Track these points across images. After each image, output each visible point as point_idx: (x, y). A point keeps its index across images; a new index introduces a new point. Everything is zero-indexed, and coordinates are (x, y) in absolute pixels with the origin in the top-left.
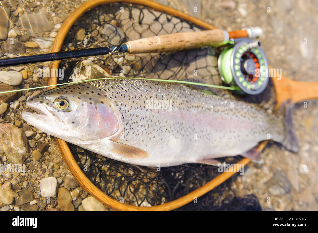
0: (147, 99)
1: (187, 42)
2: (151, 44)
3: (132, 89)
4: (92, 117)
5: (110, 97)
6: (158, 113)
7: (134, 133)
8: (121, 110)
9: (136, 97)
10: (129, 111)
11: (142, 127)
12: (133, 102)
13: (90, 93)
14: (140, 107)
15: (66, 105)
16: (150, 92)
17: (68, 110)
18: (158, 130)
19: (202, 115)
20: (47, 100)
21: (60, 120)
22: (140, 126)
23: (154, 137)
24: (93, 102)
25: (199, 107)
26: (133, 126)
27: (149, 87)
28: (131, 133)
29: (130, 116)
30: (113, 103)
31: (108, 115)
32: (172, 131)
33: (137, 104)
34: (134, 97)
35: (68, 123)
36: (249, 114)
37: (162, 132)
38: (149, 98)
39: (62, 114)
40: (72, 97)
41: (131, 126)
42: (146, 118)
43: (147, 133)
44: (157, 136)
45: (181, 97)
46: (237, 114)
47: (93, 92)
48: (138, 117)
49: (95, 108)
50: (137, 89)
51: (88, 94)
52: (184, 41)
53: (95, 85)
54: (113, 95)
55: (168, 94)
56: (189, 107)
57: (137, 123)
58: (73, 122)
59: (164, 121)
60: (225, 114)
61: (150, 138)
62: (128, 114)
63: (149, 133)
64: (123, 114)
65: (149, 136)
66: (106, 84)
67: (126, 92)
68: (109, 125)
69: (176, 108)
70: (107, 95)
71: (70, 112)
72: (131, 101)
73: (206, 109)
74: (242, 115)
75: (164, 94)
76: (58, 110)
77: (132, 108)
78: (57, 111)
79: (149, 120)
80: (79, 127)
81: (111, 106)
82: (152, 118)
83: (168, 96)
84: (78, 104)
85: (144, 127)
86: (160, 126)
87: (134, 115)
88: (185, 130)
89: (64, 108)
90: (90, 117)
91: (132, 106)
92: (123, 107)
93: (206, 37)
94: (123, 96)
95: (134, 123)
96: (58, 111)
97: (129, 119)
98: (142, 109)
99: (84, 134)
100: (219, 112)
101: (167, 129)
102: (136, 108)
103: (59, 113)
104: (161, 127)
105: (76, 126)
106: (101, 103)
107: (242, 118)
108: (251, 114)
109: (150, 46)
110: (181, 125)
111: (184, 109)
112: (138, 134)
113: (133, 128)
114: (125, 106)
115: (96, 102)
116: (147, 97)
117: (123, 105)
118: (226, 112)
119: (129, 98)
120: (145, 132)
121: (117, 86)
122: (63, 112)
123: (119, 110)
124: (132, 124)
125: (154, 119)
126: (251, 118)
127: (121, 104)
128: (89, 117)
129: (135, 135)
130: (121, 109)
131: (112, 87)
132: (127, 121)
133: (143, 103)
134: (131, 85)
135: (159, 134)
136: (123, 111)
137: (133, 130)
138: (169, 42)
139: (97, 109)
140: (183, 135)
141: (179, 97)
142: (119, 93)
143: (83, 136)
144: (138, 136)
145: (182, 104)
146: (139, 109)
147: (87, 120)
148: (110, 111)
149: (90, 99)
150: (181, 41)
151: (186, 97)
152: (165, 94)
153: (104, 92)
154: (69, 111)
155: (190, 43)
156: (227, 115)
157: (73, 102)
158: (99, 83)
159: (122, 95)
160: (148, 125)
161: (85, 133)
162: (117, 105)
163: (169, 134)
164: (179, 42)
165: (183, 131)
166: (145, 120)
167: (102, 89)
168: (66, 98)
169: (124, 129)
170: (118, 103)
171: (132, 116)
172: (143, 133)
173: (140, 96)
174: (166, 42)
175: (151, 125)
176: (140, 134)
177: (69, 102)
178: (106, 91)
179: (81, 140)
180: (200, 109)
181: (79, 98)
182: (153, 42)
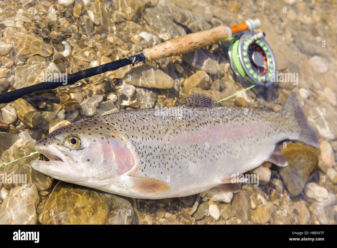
0: (155, 128)
1: (196, 43)
2: (165, 50)
3: (138, 120)
4: (106, 152)
5: (120, 130)
6: (169, 140)
7: (151, 165)
8: (133, 143)
9: (145, 128)
10: (141, 143)
11: (157, 158)
12: (143, 133)
13: (100, 129)
14: (150, 137)
15: (78, 142)
16: (156, 120)
17: (80, 148)
18: (173, 159)
19: (213, 130)
20: (57, 140)
21: (73, 160)
22: (155, 157)
23: (172, 167)
24: (104, 137)
25: (207, 123)
26: (148, 158)
27: (153, 116)
28: (148, 166)
29: (143, 148)
30: (124, 136)
31: (121, 149)
32: (188, 156)
33: (147, 134)
34: (143, 129)
35: (82, 162)
36: (255, 116)
37: (178, 159)
38: (156, 127)
39: (75, 153)
40: (82, 133)
41: (146, 158)
42: (159, 148)
43: (163, 163)
44: (174, 165)
45: (185, 119)
46: (245, 118)
47: (101, 127)
48: (151, 148)
49: (108, 143)
50: (143, 119)
51: (97, 129)
52: (193, 42)
53: (102, 121)
54: (122, 128)
55: (173, 119)
56: (197, 126)
57: (151, 154)
58: (88, 160)
59: (177, 147)
60: (235, 121)
61: (168, 169)
62: (141, 146)
63: (166, 164)
64: (136, 146)
65: (166, 166)
66: (112, 118)
67: (134, 123)
68: (125, 159)
69: (184, 131)
70: (117, 129)
71: (84, 150)
72: (141, 133)
73: (215, 122)
74: (250, 119)
75: (168, 119)
76: (70, 149)
77: (144, 139)
78: (69, 151)
79: (162, 149)
80: (95, 165)
81: (122, 140)
82: (165, 147)
83: (173, 121)
84: (90, 140)
85: (159, 158)
86: (174, 153)
87: (147, 146)
88: (201, 151)
89: (76, 147)
90: (105, 153)
91: (143, 137)
92: (134, 140)
93: (211, 36)
94: (132, 128)
95: (149, 155)
96: (71, 151)
97: (143, 151)
98: (152, 139)
99: (101, 172)
100: (229, 121)
101: (182, 156)
102: (147, 139)
103: (72, 152)
104: (175, 155)
105: (92, 164)
106: (112, 138)
107: (251, 121)
108: (257, 116)
109: (164, 52)
110: (196, 148)
111: (193, 130)
112: (155, 166)
113: (149, 161)
114: (137, 138)
115: (108, 137)
116: (154, 126)
117: (135, 137)
118: (235, 119)
119: (138, 129)
120: (161, 163)
121: (124, 119)
122: (75, 151)
123: (132, 142)
124: (147, 156)
125: (167, 148)
126: (259, 119)
127: (133, 137)
128: (103, 153)
129: (153, 167)
130: (133, 141)
131: (119, 120)
132: (142, 154)
133: (153, 133)
134: (136, 116)
135: (176, 163)
136: (136, 143)
137: (149, 162)
138: (181, 46)
139: (110, 143)
140: (201, 157)
141: (184, 119)
142: (128, 125)
143: (100, 174)
144: (156, 168)
145: (189, 126)
146: (150, 139)
147: (102, 156)
148: (122, 145)
149: (101, 134)
150: (191, 43)
151: (190, 117)
152: (170, 120)
153: (112, 126)
154: (82, 149)
155: (198, 44)
156: (237, 122)
157: (84, 139)
158: (105, 118)
159: (130, 127)
160: (163, 155)
161: (102, 170)
162: (129, 138)
163: (186, 160)
164: (189, 44)
165: (199, 153)
166: (159, 150)
167: (110, 124)
168: (76, 136)
169: (140, 162)
170: (129, 136)
171: (145, 147)
172: (160, 164)
173: (148, 126)
174: (177, 46)
175: (165, 154)
176: (157, 166)
177: (80, 140)
178: (114, 125)
179: (99, 179)
180: (209, 124)
181: (90, 134)
182: (166, 48)
